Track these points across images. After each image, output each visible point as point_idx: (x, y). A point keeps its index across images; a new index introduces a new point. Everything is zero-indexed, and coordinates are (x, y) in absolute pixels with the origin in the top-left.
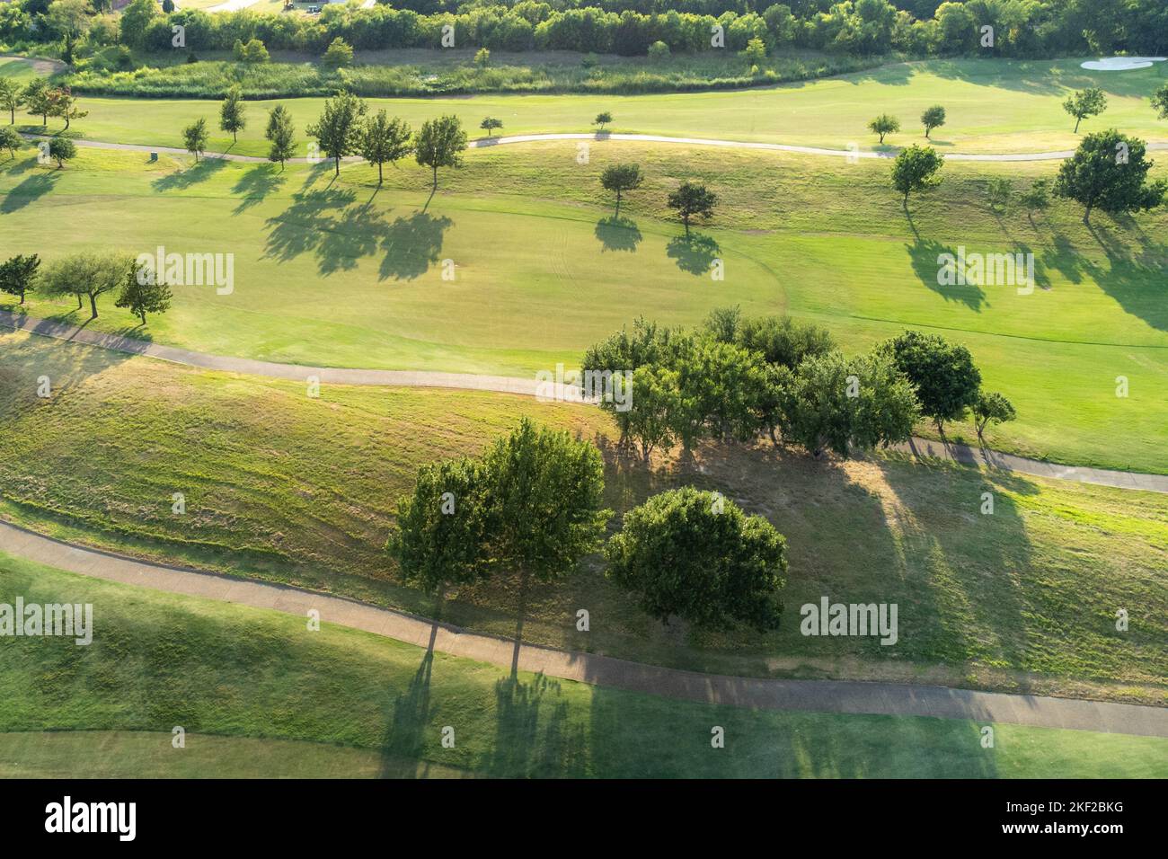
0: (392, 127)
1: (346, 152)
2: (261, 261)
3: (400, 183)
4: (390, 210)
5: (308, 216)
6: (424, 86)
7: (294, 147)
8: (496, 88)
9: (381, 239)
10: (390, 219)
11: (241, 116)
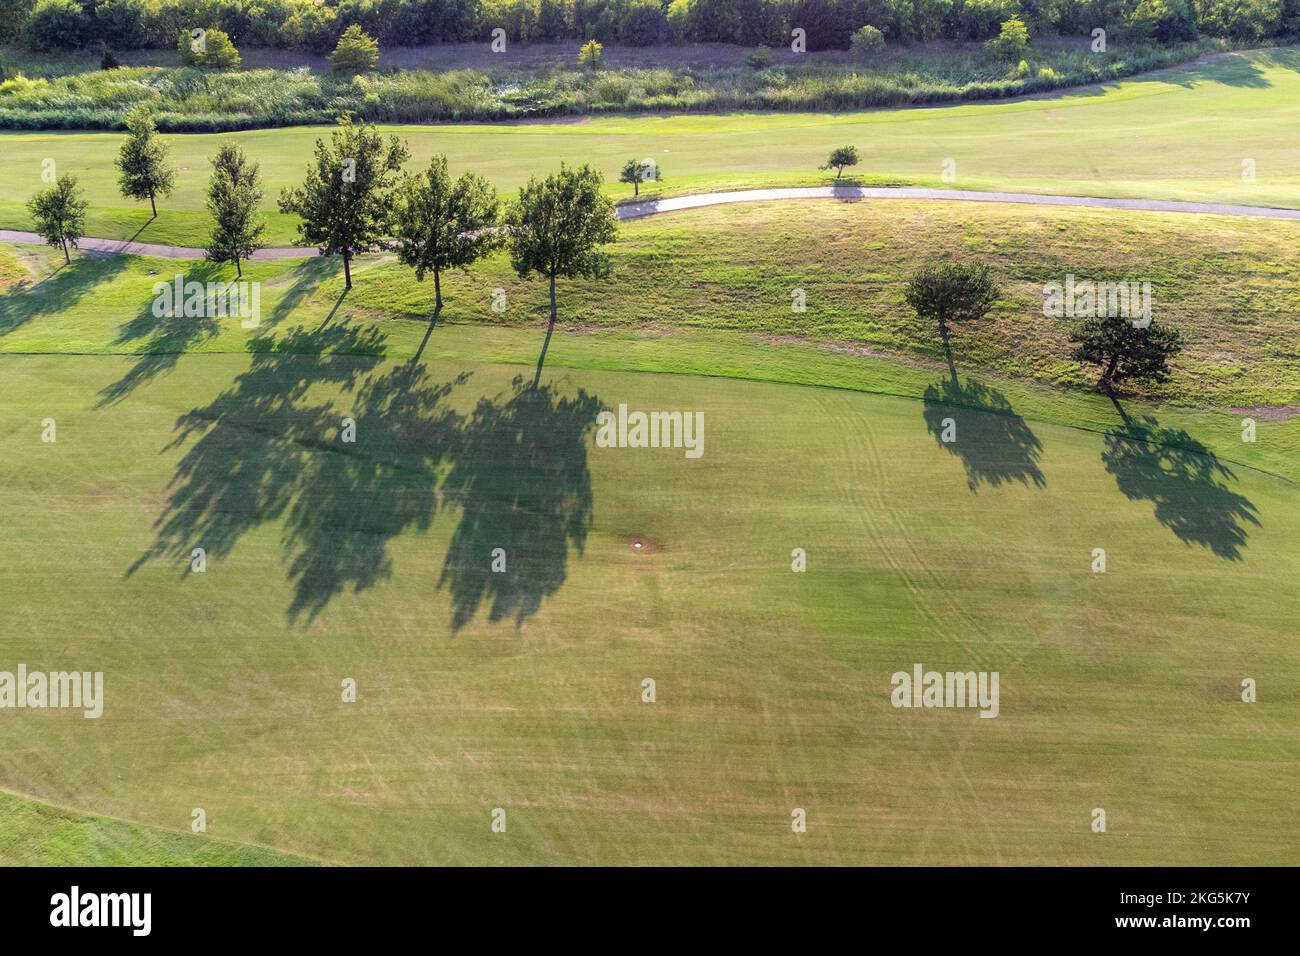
0: (459, 195)
1: (364, 244)
2: (136, 574)
3: (478, 307)
4: (462, 379)
5: (277, 405)
6: (500, 104)
7: (256, 232)
8: (618, 106)
9: (446, 467)
10: (463, 404)
11: (160, 168)
